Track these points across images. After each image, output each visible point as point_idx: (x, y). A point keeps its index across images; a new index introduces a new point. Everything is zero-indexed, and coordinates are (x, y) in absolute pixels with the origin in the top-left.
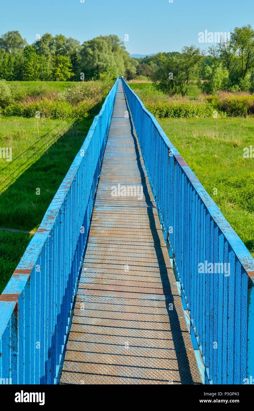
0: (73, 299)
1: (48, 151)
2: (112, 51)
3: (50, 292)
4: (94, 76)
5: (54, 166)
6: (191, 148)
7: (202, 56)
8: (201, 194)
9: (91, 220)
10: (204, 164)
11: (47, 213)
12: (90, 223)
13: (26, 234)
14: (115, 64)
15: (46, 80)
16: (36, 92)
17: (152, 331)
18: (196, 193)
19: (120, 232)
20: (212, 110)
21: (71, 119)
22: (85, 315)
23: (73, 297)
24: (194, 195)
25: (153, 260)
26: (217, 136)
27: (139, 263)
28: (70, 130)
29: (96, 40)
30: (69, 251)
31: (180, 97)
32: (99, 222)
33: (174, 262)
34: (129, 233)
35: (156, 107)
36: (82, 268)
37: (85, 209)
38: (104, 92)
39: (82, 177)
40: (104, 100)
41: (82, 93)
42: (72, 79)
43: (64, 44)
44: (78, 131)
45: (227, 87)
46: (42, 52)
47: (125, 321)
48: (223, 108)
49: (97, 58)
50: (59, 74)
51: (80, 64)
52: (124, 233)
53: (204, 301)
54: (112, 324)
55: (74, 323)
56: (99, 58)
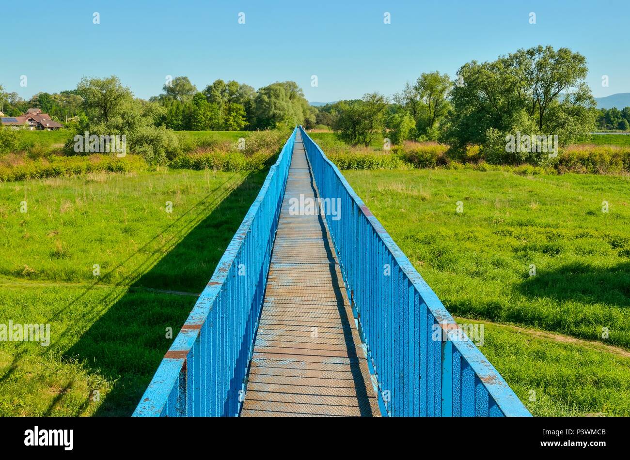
0: (248, 363)
1: (220, 206)
2: (290, 98)
3: (222, 352)
4: (270, 125)
5: (226, 222)
6: (376, 203)
7: (386, 103)
8: (388, 245)
9: (267, 278)
10: (390, 219)
11: (219, 265)
12: (267, 282)
13: (195, 297)
14: (293, 112)
15: (218, 129)
16: (207, 142)
17: (336, 398)
18: (383, 244)
19: (299, 291)
20: (398, 161)
21: (245, 172)
22: (261, 381)
23: (248, 361)
24: (380, 247)
25: (336, 321)
26: (404, 189)
27: (320, 324)
28: (244, 184)
29: (273, 87)
30: (244, 310)
31: (363, 147)
32: (276, 280)
33: (359, 323)
34: (310, 291)
35: (337, 158)
36: (257, 330)
37: (261, 265)
38: (280, 142)
39: (258, 229)
40: (280, 150)
41: (257, 144)
42: (246, 128)
43: (237, 91)
44: (253, 185)
45: (413, 137)
46: (213, 99)
47: (306, 387)
48: (410, 159)
49: (273, 106)
50: (232, 123)
51: (255, 113)
52: (305, 291)
53: (393, 362)
54: (291, 390)
55: (248, 390)
56: (275, 106)
